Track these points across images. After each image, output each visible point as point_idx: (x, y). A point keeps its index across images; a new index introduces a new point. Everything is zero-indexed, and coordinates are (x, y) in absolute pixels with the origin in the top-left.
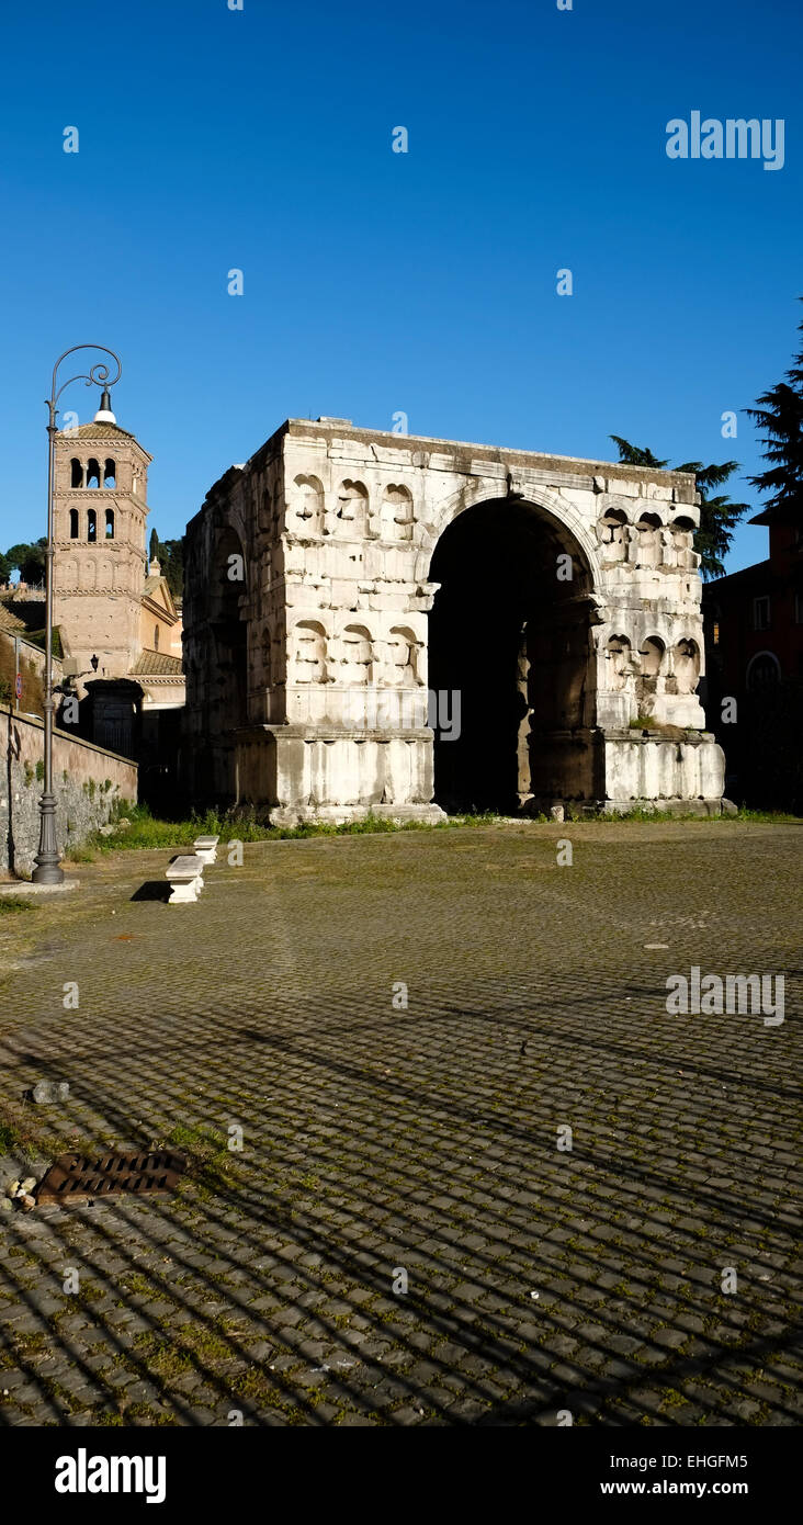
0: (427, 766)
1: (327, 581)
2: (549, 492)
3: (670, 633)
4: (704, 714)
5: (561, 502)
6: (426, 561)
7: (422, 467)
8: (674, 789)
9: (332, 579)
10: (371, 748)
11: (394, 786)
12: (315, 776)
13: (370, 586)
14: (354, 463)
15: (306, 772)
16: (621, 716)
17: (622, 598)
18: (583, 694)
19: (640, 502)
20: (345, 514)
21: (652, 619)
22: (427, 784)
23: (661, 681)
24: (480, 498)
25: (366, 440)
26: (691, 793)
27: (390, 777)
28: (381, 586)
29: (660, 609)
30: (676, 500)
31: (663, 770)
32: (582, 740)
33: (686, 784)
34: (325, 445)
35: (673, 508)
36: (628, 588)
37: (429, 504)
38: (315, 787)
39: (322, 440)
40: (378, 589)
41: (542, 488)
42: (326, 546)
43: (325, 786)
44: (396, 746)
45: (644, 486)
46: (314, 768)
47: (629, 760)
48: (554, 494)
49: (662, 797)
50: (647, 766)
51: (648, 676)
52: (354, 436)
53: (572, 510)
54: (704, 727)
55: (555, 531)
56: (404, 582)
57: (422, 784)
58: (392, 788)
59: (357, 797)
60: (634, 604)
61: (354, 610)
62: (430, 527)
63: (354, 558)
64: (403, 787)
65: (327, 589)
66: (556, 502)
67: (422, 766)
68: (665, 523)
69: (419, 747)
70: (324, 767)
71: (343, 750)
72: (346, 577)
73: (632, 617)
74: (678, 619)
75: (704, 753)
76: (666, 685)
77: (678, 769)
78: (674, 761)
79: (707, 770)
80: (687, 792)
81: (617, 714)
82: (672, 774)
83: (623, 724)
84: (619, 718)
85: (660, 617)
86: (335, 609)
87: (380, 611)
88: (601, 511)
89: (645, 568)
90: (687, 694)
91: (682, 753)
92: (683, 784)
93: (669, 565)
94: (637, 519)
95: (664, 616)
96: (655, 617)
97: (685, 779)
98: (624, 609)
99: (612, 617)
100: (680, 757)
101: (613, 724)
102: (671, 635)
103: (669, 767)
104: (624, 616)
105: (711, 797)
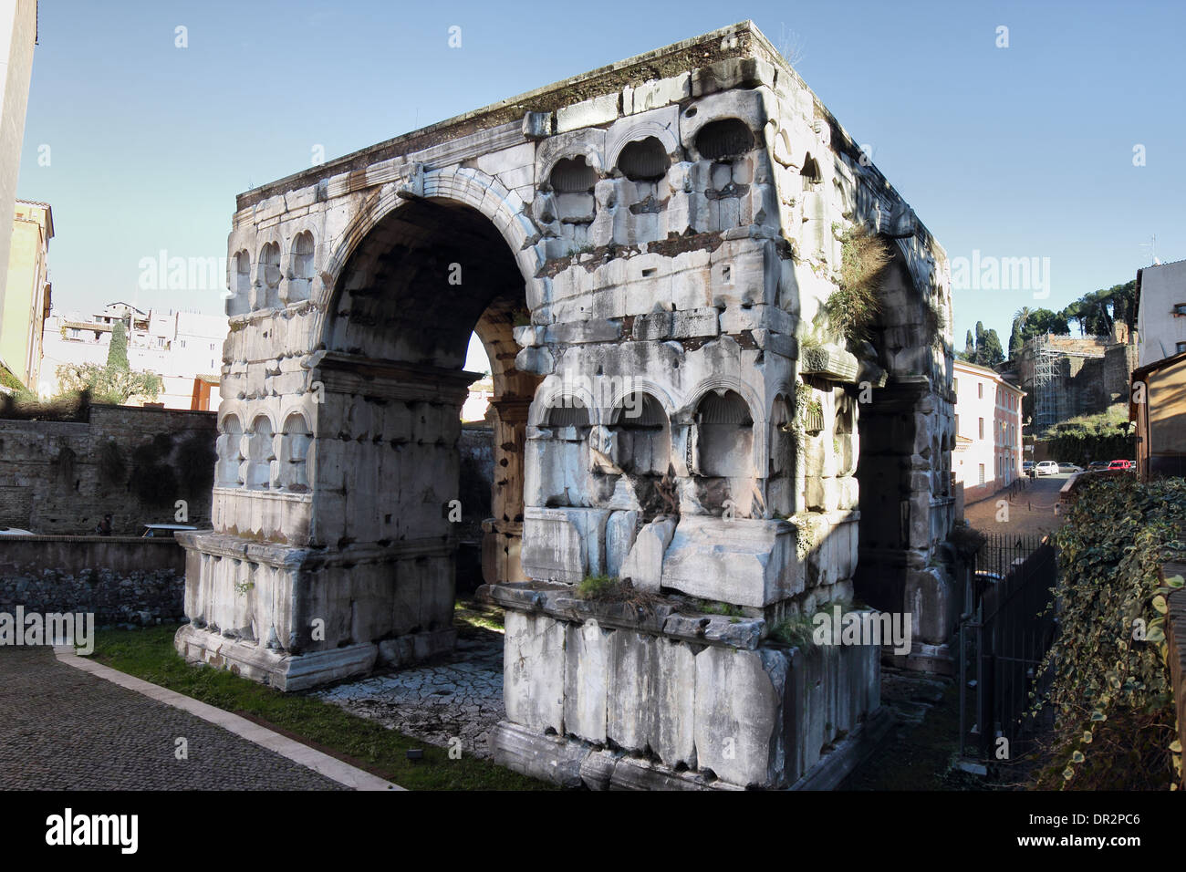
1: (245, 366)
3: (677, 382)
8: (638, 734)
10: (245, 570)
12: (206, 593)
14: (272, 221)
15: (201, 588)
17: (575, 324)
19: (619, 128)
21: (635, 357)
22: (286, 629)
26: (682, 755)
27: (256, 610)
29: (653, 333)
31: (617, 688)
33: (669, 733)
35: (690, 113)
36: (589, 301)
37: (327, 245)
38: (206, 607)
40: (281, 369)
41: (450, 171)
45: (627, 91)
46: (206, 585)
49: (611, 745)
50: (580, 671)
54: (757, 603)
56: (301, 355)
57: (282, 628)
58: (257, 625)
60: (597, 332)
61: (263, 397)
62: (324, 276)
63: (265, 335)
64: (266, 626)
67: (282, 602)
68: (671, 146)
70: (212, 586)
71: (225, 569)
72: (259, 359)
73: (592, 359)
74: (695, 348)
75: (722, 672)
76: (702, 497)
77: (649, 692)
78: (641, 674)
79: (724, 711)
80: (672, 752)
81: (556, 555)
82: (636, 702)
83: (568, 575)
84: (561, 564)
85: (653, 350)
86: (250, 398)
87: (281, 396)
88: (543, 172)
89: (626, 254)
90: (750, 517)
91: (661, 661)
92: (662, 731)
93: (681, 234)
94: (612, 162)
95: (661, 347)
96: (642, 352)
97: (669, 720)
98: (578, 344)
99: (555, 364)
100: (655, 667)
101: (550, 574)
102: (679, 388)
103: (629, 683)
104: (576, 358)
105: (733, 780)
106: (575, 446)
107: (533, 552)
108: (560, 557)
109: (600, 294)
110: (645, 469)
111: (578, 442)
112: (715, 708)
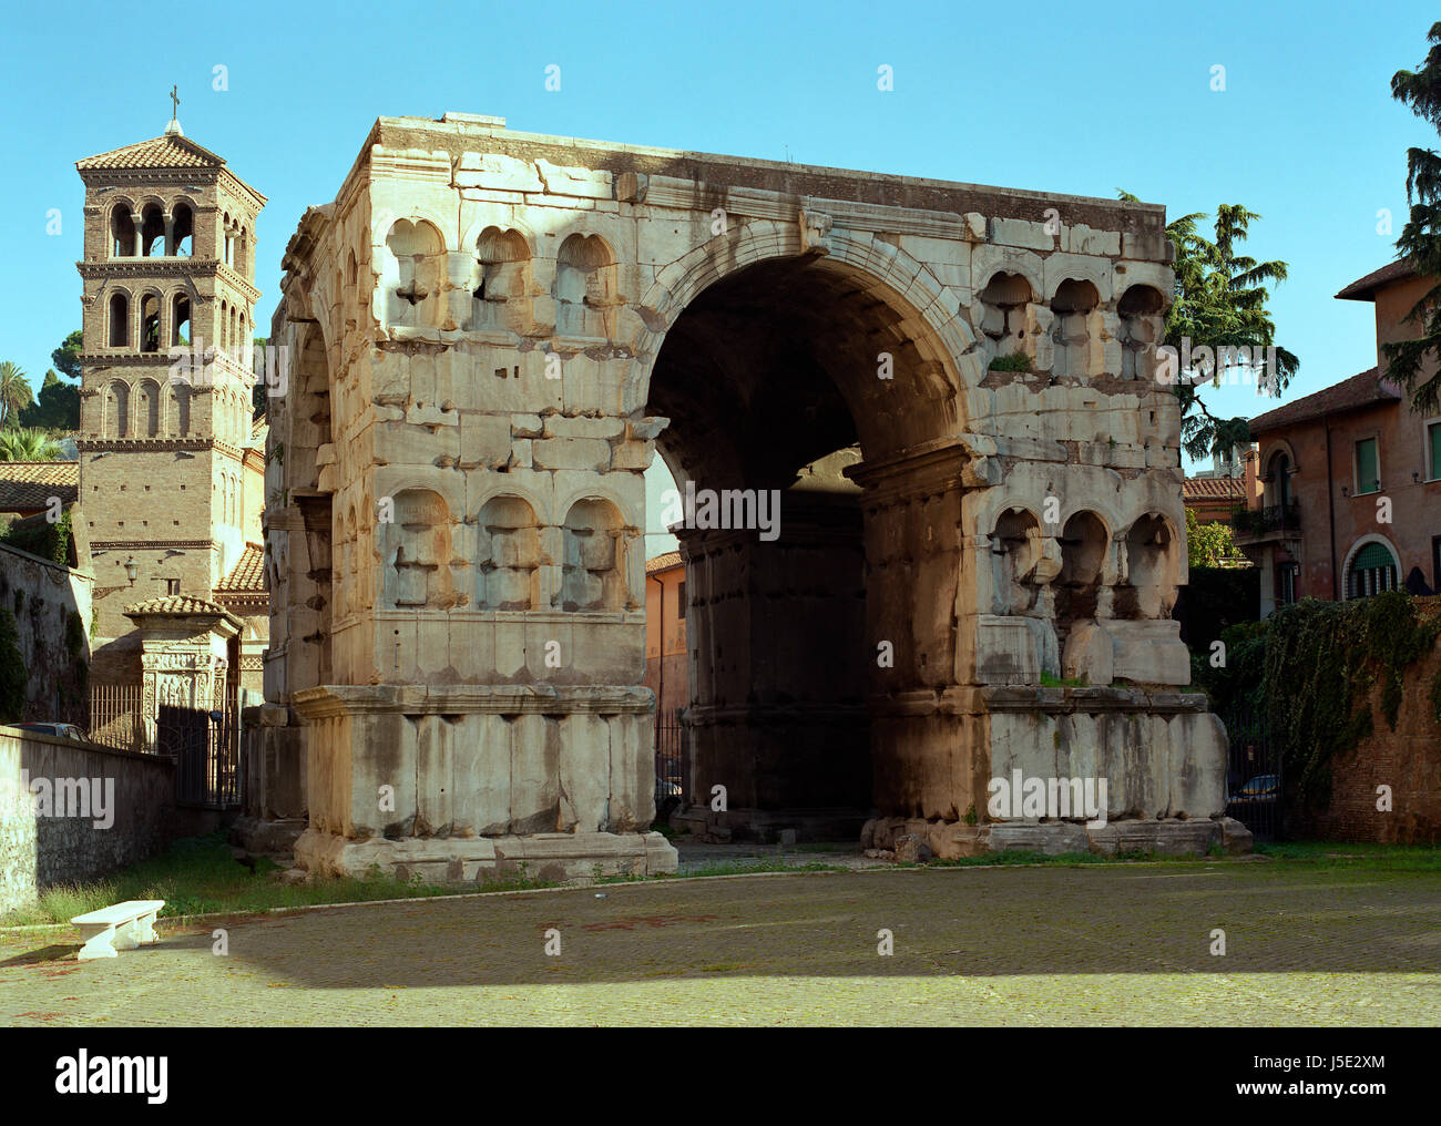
0: (642, 760)
1: (453, 415)
2: (879, 244)
3: (1120, 505)
4: (1186, 656)
5: (901, 261)
6: (642, 374)
7: (632, 201)
9: (461, 412)
10: (533, 727)
11: (578, 799)
12: (424, 780)
13: (533, 425)
14: (505, 197)
15: (407, 773)
16: (1024, 662)
17: (1025, 441)
18: (955, 620)
19: (1055, 261)
20: (491, 291)
21: (1083, 478)
23: (1107, 596)
24: (744, 258)
25: (527, 152)
26: (1161, 806)
27: (570, 782)
28: (553, 424)
29: (1098, 459)
30: (1128, 253)
32: (953, 707)
33: (1151, 790)
34: (449, 165)
35: (1121, 270)
36: (1033, 420)
37: (648, 271)
38: (424, 800)
39: (444, 154)
40: (549, 430)
41: (864, 238)
42: (450, 350)
43: (443, 798)
44: (578, 724)
45: (1063, 229)
46: (423, 762)
47: (1037, 745)
48: (891, 249)
51: (1079, 586)
52: (504, 148)
53: (923, 276)
54: (1187, 680)
55: (896, 318)
56: (598, 416)
58: (572, 803)
59: (502, 817)
60: (1048, 451)
61: (503, 469)
62: (647, 314)
63: (502, 373)
64: (594, 800)
65: (452, 432)
66: (892, 262)
67: (633, 760)
68: (1105, 296)
69: (624, 723)
70: (442, 764)
71: (483, 732)
72: (490, 409)
73: (1042, 475)
74: (1134, 477)
75: (1188, 732)
76: (1116, 603)
77: (1133, 761)
78: (1126, 747)
79: (1192, 763)
80: (1154, 806)
81: (1015, 659)
82: (1123, 772)
83: (1027, 678)
84: (1019, 667)
85: (1099, 474)
86: (466, 468)
87: (553, 471)
88: (981, 278)
89: (1068, 383)
90: (1158, 618)
91: (1143, 732)
92: (1146, 790)
93: (1116, 376)
94: (1051, 293)
95: (1106, 472)
96: (1089, 474)
97: (1150, 780)
98: (1028, 460)
99: (1004, 476)
100: (1138, 740)
101: (1008, 678)
102: (1121, 508)
103: (1116, 757)
104: (1027, 473)
105: (1201, 814)
106: (1000, 557)
107: (990, 659)
108: (1018, 661)
109: (1046, 415)
110: (1068, 580)
111: (1002, 553)
112: (1185, 762)
